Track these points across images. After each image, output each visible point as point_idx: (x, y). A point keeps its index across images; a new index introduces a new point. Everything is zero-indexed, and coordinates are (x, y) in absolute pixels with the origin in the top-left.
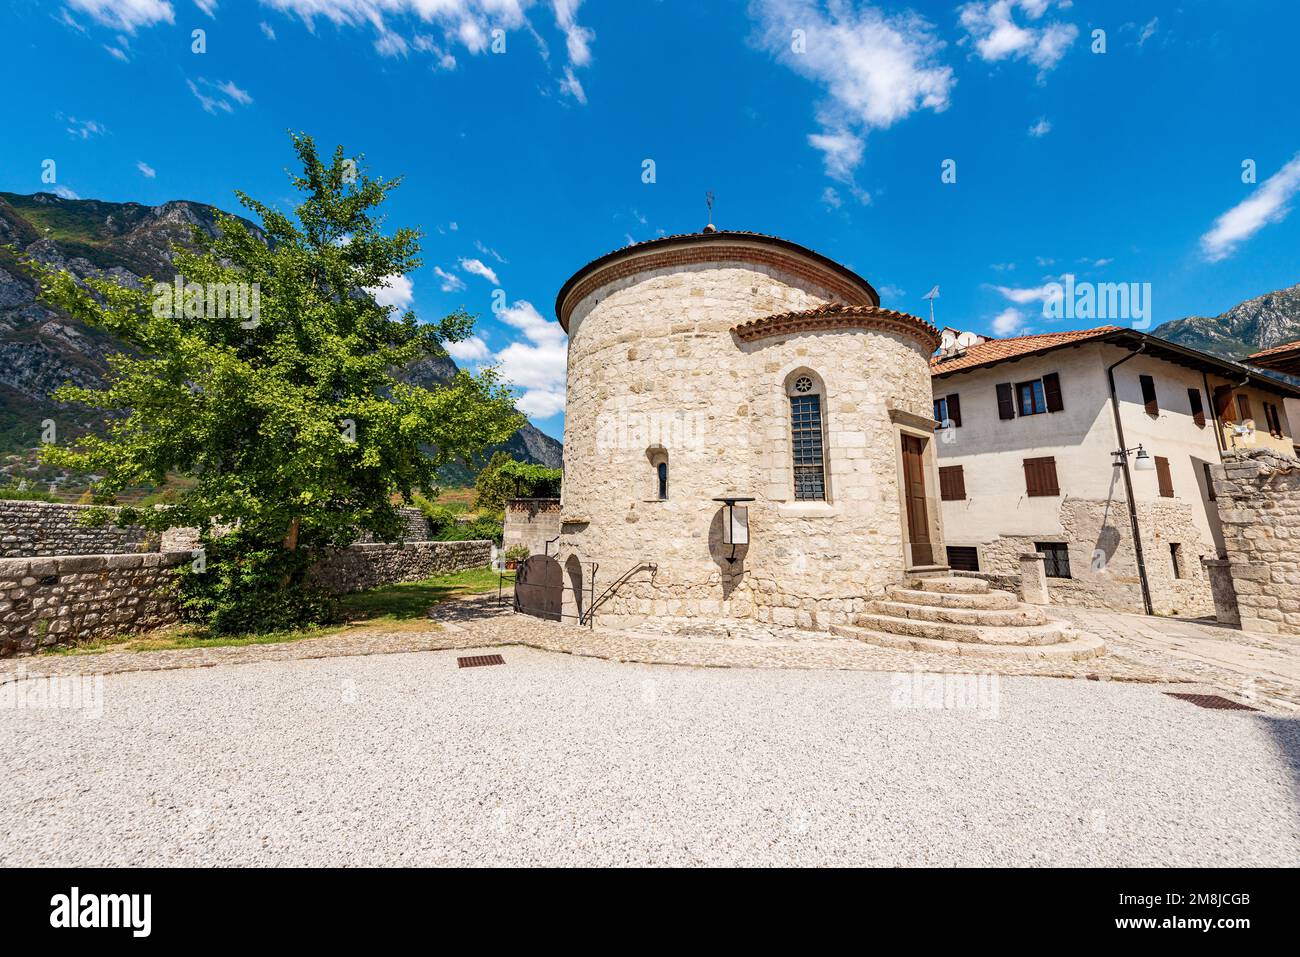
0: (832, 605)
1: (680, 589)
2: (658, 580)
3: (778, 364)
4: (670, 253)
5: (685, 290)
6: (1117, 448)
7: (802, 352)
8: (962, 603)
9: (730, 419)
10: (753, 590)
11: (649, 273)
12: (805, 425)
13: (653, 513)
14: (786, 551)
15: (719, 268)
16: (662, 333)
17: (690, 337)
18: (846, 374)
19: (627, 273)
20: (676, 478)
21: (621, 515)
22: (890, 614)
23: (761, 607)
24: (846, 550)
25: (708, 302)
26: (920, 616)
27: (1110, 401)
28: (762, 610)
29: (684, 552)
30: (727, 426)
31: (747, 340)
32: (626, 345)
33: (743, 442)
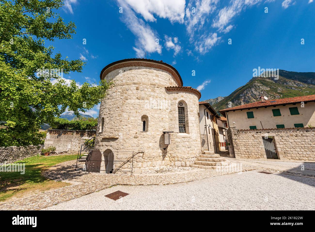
0: (190, 160)
1: (151, 158)
2: (144, 156)
3: (177, 98)
4: (151, 64)
5: (154, 74)
6: (205, 125)
7: (182, 96)
8: (214, 157)
9: (164, 110)
10: (169, 157)
11: (144, 67)
12: (181, 114)
13: (143, 135)
14: (179, 146)
15: (163, 71)
16: (147, 84)
17: (155, 87)
18: (191, 103)
19: (137, 65)
20: (151, 125)
21: (132, 136)
22: (202, 161)
23: (171, 162)
24: (192, 145)
25: (160, 79)
26: (209, 161)
27: (204, 116)
28: (172, 163)
29: (152, 147)
30: (164, 112)
31: (169, 91)
32: (136, 85)
33: (167, 117)
